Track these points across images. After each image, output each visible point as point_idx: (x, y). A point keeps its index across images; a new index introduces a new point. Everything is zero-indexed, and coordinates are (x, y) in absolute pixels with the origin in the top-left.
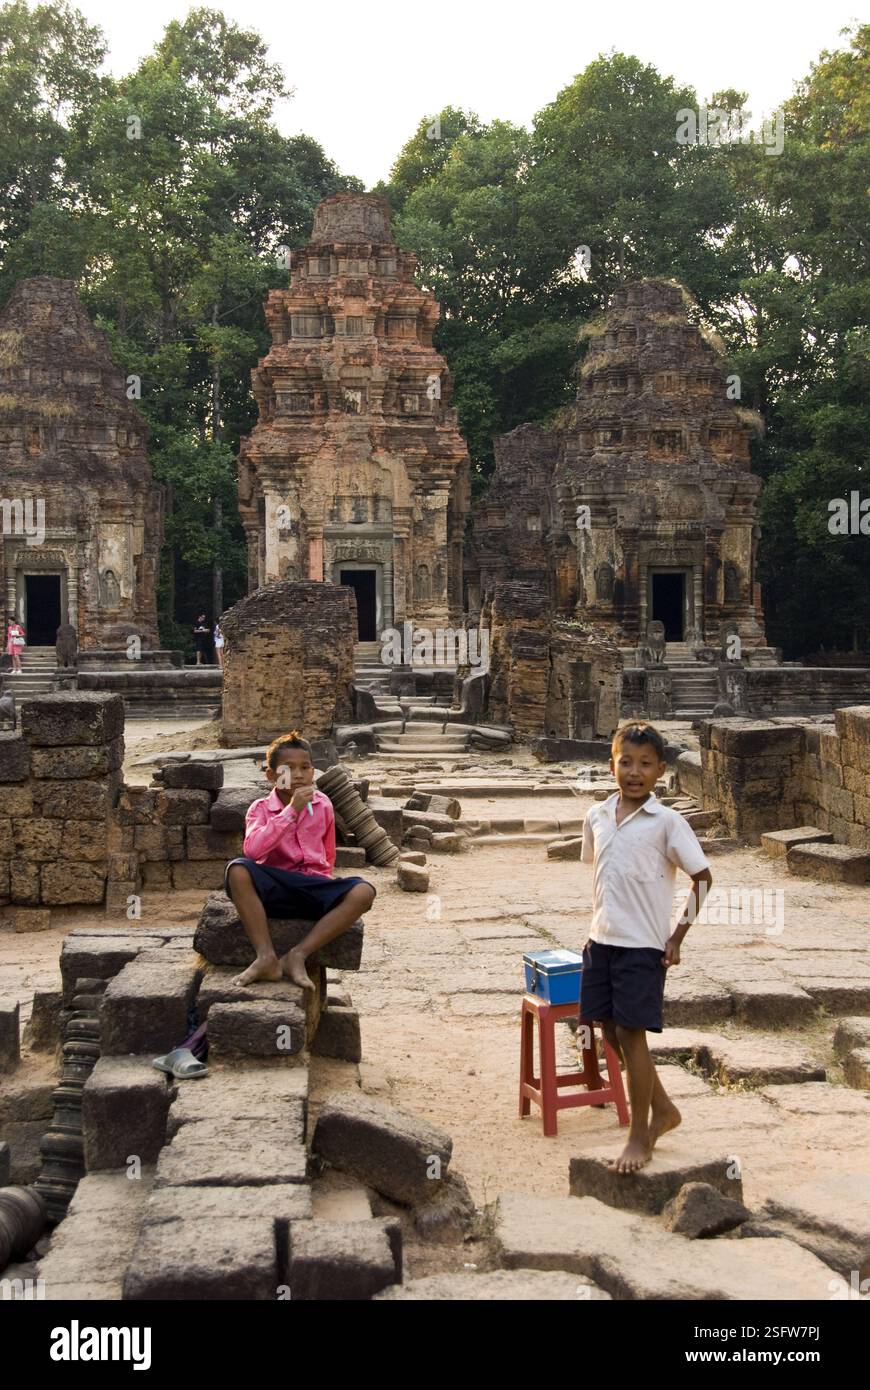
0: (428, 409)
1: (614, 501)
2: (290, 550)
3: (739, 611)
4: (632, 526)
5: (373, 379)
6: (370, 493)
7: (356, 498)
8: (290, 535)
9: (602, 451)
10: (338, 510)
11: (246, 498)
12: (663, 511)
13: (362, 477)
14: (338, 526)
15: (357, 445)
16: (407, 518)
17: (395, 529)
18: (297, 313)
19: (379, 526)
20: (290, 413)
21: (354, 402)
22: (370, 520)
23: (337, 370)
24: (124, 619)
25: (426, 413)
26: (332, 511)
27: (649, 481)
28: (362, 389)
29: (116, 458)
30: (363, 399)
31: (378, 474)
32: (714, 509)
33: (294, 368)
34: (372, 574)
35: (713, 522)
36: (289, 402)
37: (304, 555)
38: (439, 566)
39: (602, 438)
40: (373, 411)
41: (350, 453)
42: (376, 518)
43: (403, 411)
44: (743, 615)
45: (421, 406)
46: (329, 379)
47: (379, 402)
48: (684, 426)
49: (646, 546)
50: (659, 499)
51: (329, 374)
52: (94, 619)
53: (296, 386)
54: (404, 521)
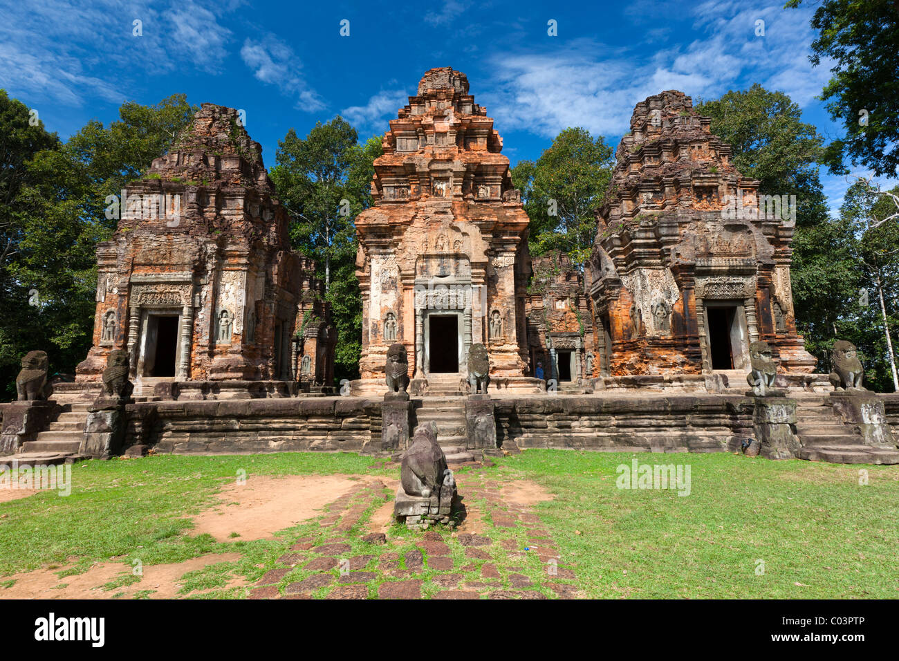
0: (497, 195)
1: (668, 243)
2: (390, 299)
3: (788, 340)
4: (689, 262)
5: (454, 170)
6: (452, 252)
7: (441, 256)
8: (390, 289)
9: (646, 208)
10: (427, 267)
11: (362, 265)
12: (714, 250)
13: (446, 240)
14: (426, 279)
15: (442, 216)
16: (482, 271)
17: (473, 280)
18: (401, 135)
19: (459, 278)
20: (393, 200)
21: (441, 190)
22: (453, 274)
23: (427, 163)
24: (233, 352)
25: (495, 198)
26: (422, 267)
27: (699, 223)
28: (446, 179)
29: (240, 221)
30: (448, 187)
31: (458, 236)
32: (763, 246)
33: (395, 167)
34: (455, 318)
35: (763, 257)
36: (392, 192)
37: (400, 303)
38: (509, 312)
39: (645, 197)
40: (454, 194)
41: (437, 222)
42: (457, 272)
43: (478, 197)
44: (793, 344)
45: (491, 193)
46: (420, 170)
47: (460, 187)
48: (721, 181)
49: (701, 282)
50: (710, 238)
51: (421, 167)
52: (205, 352)
53: (398, 181)
54: (480, 273)
